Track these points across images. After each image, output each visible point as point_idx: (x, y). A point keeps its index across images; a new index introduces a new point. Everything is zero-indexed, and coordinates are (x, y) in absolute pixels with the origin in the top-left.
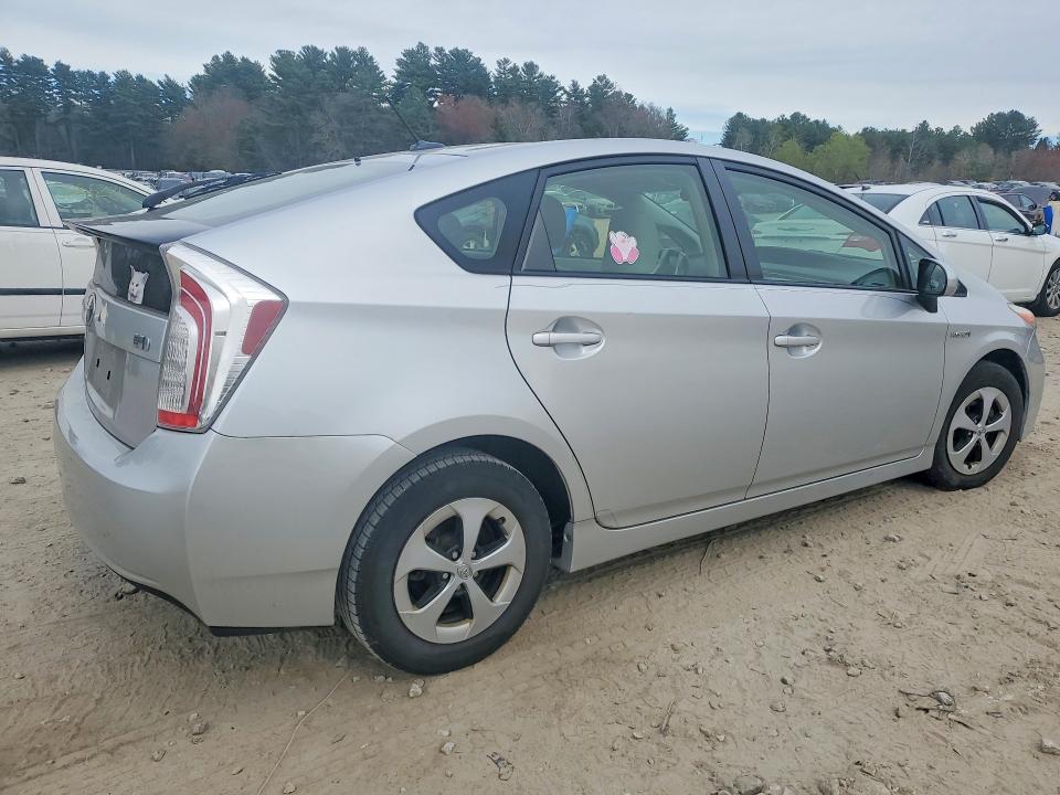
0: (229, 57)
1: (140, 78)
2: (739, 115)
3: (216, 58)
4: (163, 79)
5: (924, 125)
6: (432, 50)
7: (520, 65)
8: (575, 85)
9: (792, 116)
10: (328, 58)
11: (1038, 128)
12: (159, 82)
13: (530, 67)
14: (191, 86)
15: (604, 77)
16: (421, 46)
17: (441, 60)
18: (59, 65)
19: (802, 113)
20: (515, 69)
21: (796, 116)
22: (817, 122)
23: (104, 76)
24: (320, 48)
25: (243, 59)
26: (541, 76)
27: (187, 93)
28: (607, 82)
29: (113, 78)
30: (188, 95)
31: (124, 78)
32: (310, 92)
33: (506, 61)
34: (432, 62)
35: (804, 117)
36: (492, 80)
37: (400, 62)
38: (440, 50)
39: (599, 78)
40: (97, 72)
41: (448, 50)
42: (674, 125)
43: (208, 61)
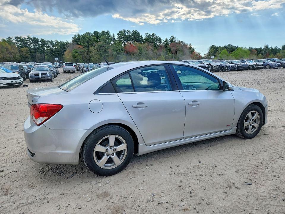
0: (78, 35)
1: (61, 42)
2: (213, 45)
4: (66, 42)
5: (267, 46)
6: (126, 31)
7: (151, 34)
8: (166, 39)
9: (228, 45)
10: (100, 34)
13: (153, 34)
17: (129, 33)
18: (42, 39)
19: (231, 44)
20: (150, 35)
21: (229, 45)
22: (235, 46)
23: (52, 42)
25: (81, 35)
26: (156, 37)
28: (174, 37)
31: (57, 42)
33: (147, 33)
34: (127, 34)
35: (232, 45)
36: (143, 38)
37: (118, 34)
38: (128, 31)
39: (172, 36)
40: (51, 40)
41: (131, 31)
42: (191, 48)
43: (74, 36)
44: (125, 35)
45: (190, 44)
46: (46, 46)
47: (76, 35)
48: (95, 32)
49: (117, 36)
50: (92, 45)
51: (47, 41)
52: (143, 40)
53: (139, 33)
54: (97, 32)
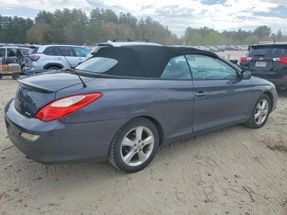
0: (44, 12)
2: (189, 27)
3: (40, 12)
5: (240, 29)
6: (100, 10)
7: (126, 13)
8: (142, 19)
10: (71, 12)
11: (271, 30)
12: (26, 19)
13: (129, 14)
14: (35, 20)
15: (149, 17)
16: (97, 8)
17: (103, 12)
20: (125, 15)
21: (205, 27)
22: (211, 29)
23: (10, 18)
24: (69, 9)
25: (48, 12)
26: (132, 17)
27: (34, 22)
28: (150, 18)
29: (13, 18)
30: (34, 23)
31: (16, 19)
32: (64, 22)
33: (122, 12)
34: (101, 13)
35: (207, 28)
36: (118, 18)
37: (91, 13)
38: (102, 9)
39: (148, 17)
40: (8, 16)
41: (105, 10)
42: (168, 30)
43: (38, 13)
44: (99, 14)
45: (167, 26)
46: (3, 23)
47: (41, 12)
48: (65, 9)
49: (90, 15)
50: (65, 24)
51: (4, 17)
52: (117, 19)
53: (113, 12)
54: (67, 9)
